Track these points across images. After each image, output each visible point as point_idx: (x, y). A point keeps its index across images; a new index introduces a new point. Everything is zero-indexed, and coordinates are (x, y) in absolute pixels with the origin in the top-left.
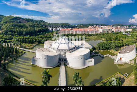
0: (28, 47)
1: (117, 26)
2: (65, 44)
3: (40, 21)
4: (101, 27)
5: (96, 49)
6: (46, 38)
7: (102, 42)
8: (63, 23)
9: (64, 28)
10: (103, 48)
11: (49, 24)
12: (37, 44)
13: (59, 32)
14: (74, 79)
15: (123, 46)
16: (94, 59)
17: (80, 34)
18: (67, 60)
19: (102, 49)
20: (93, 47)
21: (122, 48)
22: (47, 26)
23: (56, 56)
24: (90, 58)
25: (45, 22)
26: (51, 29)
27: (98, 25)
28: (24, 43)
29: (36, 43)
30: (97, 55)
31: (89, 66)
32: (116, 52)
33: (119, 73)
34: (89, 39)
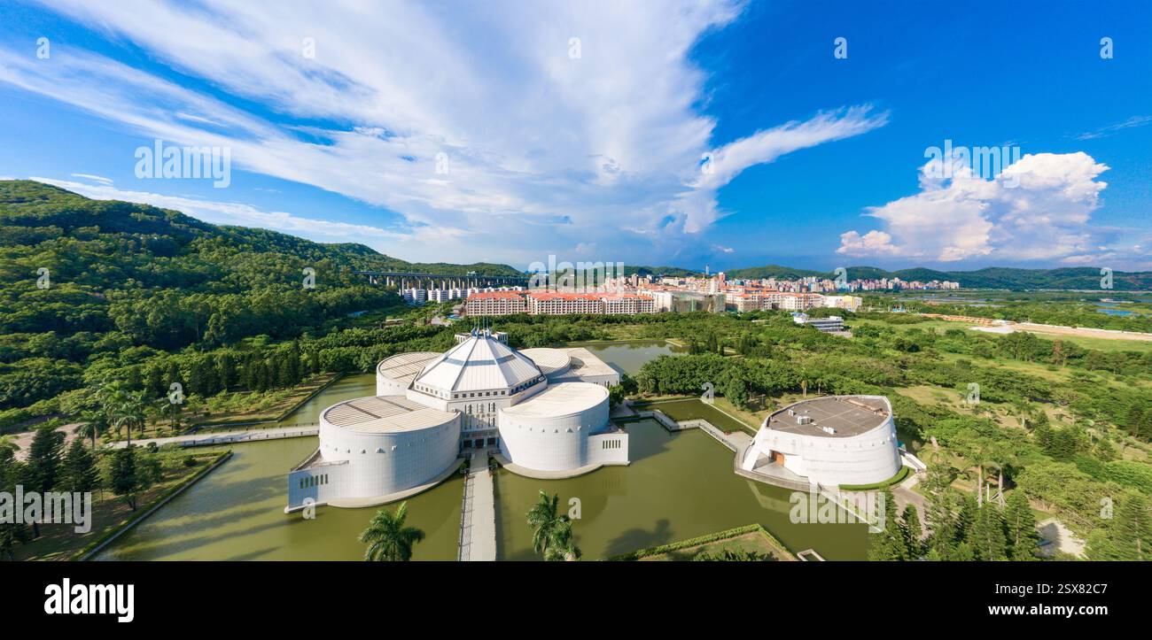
0: (253, 413)
1: (751, 278)
2: (491, 363)
3: (351, 247)
4: (665, 280)
5: (640, 387)
6: (387, 342)
7: (672, 355)
8: (482, 264)
9: (486, 286)
10: (675, 386)
11: (406, 266)
12: (330, 385)
13: (460, 306)
14: (533, 526)
15: (795, 389)
16: (627, 435)
17: (563, 317)
18: (499, 438)
19: (670, 392)
20: (624, 377)
21: (784, 401)
22: (392, 277)
23: (445, 427)
24: (607, 429)
25: (384, 258)
26: (418, 294)
27: (650, 273)
28: (213, 393)
29: (324, 377)
30: (642, 414)
31: (603, 467)
32: (744, 417)
33: (762, 532)
34: (605, 337)
